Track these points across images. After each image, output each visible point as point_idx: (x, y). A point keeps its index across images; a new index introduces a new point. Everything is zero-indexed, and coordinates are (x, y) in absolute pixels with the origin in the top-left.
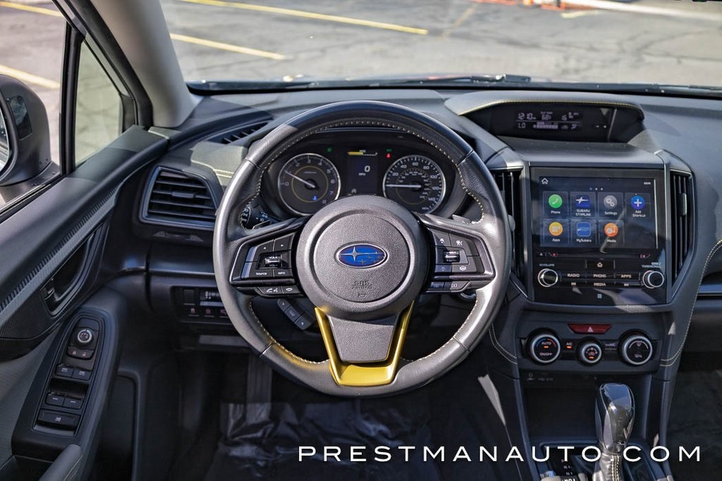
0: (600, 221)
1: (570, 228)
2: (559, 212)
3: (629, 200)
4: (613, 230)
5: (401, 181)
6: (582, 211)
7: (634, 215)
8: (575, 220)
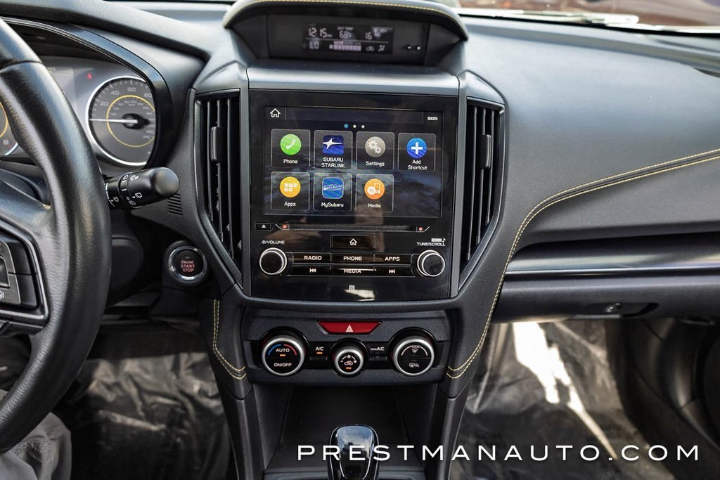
0: (358, 175)
1: (312, 187)
2: (296, 162)
3: (405, 144)
4: (377, 189)
5: (114, 114)
6: (331, 159)
7: (410, 167)
8: (320, 174)
